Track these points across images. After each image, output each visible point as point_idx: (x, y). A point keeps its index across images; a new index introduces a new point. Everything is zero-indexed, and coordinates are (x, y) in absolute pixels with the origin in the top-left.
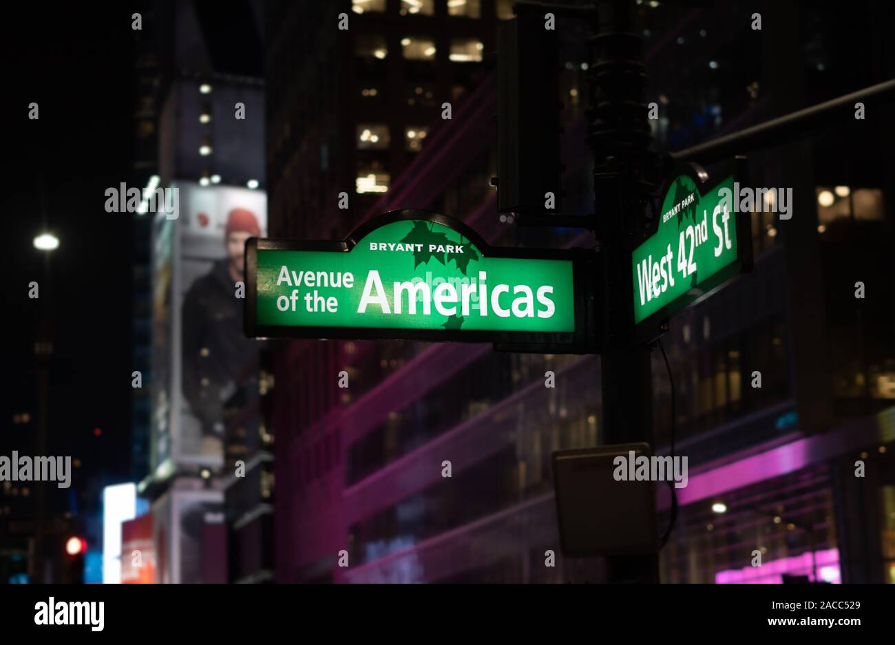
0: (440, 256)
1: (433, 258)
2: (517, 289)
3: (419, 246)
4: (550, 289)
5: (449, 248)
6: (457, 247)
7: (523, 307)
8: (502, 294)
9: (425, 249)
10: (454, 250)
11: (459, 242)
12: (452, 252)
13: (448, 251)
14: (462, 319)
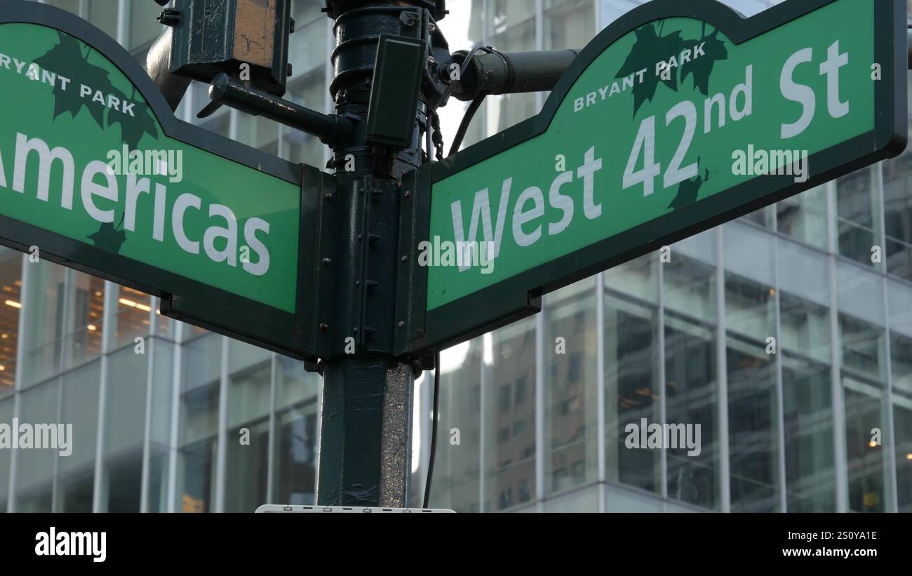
0: (97, 109)
1: (84, 109)
2: (215, 210)
3: (65, 80)
4: (265, 226)
5: (112, 101)
6: (125, 103)
7: (220, 243)
8: (190, 211)
9: (74, 88)
10: (120, 106)
11: (129, 97)
12: (117, 108)
13: (110, 106)
14: (122, 235)
